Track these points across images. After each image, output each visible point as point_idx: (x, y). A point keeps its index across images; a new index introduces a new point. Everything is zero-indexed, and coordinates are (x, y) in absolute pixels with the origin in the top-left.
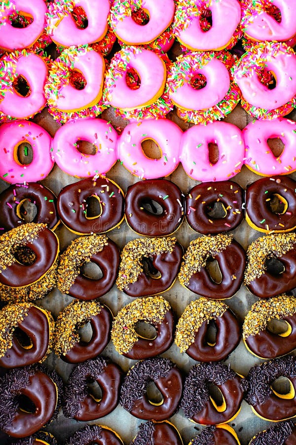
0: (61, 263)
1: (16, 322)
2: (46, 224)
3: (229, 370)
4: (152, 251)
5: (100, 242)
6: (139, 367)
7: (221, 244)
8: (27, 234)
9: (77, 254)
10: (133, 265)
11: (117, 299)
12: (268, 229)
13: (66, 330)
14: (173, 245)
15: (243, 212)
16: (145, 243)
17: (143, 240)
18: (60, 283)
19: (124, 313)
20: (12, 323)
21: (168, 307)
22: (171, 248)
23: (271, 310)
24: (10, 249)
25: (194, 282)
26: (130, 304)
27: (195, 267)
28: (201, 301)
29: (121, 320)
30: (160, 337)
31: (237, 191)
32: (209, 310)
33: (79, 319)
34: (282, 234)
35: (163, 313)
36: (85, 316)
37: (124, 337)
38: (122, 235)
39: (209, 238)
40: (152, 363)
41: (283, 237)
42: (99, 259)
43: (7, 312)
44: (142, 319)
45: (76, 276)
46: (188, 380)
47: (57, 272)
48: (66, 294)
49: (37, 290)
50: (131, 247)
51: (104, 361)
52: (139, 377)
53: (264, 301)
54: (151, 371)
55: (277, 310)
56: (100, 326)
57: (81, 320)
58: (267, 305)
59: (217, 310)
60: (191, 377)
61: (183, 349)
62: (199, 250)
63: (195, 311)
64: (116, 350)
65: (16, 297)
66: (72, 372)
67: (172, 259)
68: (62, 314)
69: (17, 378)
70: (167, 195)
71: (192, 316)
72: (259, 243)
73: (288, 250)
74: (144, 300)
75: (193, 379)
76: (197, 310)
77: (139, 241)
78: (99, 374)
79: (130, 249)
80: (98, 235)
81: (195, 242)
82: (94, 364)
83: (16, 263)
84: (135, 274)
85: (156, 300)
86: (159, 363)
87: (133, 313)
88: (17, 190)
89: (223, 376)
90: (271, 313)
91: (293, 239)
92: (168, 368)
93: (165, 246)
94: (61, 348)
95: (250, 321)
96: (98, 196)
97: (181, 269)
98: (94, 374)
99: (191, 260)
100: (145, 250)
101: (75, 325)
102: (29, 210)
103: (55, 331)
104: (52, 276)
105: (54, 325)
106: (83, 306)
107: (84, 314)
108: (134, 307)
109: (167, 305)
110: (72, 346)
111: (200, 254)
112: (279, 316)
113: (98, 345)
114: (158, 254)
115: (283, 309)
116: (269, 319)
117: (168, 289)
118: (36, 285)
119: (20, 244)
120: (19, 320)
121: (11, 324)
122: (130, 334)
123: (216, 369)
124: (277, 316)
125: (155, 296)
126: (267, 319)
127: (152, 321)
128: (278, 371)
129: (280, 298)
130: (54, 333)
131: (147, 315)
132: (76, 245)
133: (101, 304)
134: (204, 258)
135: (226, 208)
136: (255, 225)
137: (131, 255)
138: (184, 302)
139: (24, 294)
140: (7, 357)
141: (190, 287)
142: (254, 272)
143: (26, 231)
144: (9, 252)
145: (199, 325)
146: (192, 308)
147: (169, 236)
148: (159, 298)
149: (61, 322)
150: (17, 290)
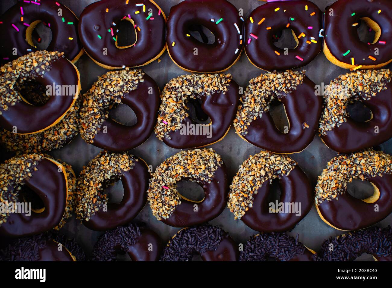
0: (84, 104)
1: (21, 179)
2: (63, 53)
3: (297, 244)
4: (200, 90)
5: (134, 78)
6: (182, 236)
7: (290, 82)
8: (35, 64)
9: (104, 92)
10: (175, 108)
11: (155, 151)
12: (353, 63)
13: (90, 188)
14: (228, 83)
15: (320, 41)
16: (192, 81)
17: (189, 77)
18: (83, 129)
19: (164, 169)
20: (17, 180)
21: (219, 162)
22: (225, 87)
23: (354, 168)
24: (13, 83)
25: (254, 131)
26: (171, 157)
27: (255, 112)
28: (263, 155)
29: (160, 178)
30: (209, 199)
31: (314, 13)
32: (272, 167)
33: (106, 175)
34: (372, 70)
35: (213, 170)
36: (114, 171)
37: (163, 199)
38: (163, 70)
39: (275, 75)
40: (198, 232)
41: (374, 75)
42: (132, 100)
43: (11, 165)
44: (186, 176)
45: (103, 120)
46: (244, 254)
47: (79, 116)
48: (90, 143)
49: (53, 138)
50: (173, 86)
51: (138, 228)
52: (181, 249)
53: (344, 157)
54: (197, 242)
55: (362, 169)
56: (133, 185)
57: (109, 177)
58: (348, 162)
59: (282, 167)
60: (248, 250)
61: (238, 215)
62: (261, 90)
63: (254, 168)
64: (154, 215)
65: (26, 147)
66: (98, 242)
67: (226, 101)
68: (86, 168)
69: (22, 251)
70: (221, 17)
71: (250, 173)
72: (340, 81)
73: (379, 91)
74: (189, 152)
75: (250, 254)
76: (256, 167)
77: (185, 78)
78: (131, 245)
79: (172, 88)
80: (131, 69)
81: (256, 80)
82: (125, 233)
83: (22, 102)
84: (178, 120)
85: (205, 153)
86: (207, 232)
87: (175, 168)
88: (25, 8)
89: (288, 250)
90: (353, 172)
91: (386, 76)
92: (218, 239)
93: (217, 84)
94: (83, 212)
95: (325, 182)
96: (132, 18)
97: (237, 115)
98: (125, 244)
99: (250, 103)
100: (191, 89)
101: (102, 183)
102: (45, 37)
103: (76, 190)
104: (71, 120)
105: (75, 182)
106: (112, 159)
107: (114, 169)
108: (176, 162)
109: (219, 160)
110: (97, 209)
111: (262, 95)
112: (364, 176)
113: (130, 208)
114: (208, 95)
115: (370, 168)
116: (351, 179)
117: (221, 139)
118: (52, 132)
119: (28, 78)
120: (25, 176)
121: (15, 181)
122: (171, 195)
123: (279, 242)
124: (362, 178)
125: (203, 148)
126: (348, 180)
127: (200, 179)
128: (362, 247)
129: (366, 153)
130: (75, 193)
131: (193, 171)
132: (103, 81)
133: (135, 157)
134: (267, 100)
135: (297, 36)
136: (336, 58)
137: (173, 96)
138: (240, 155)
139: (35, 142)
140: (10, 223)
141: (248, 138)
142: (333, 119)
143: (34, 61)
144: (12, 88)
145: (258, 185)
146: (250, 164)
147: (222, 73)
148: (209, 151)
149: (84, 179)
150: (27, 137)
